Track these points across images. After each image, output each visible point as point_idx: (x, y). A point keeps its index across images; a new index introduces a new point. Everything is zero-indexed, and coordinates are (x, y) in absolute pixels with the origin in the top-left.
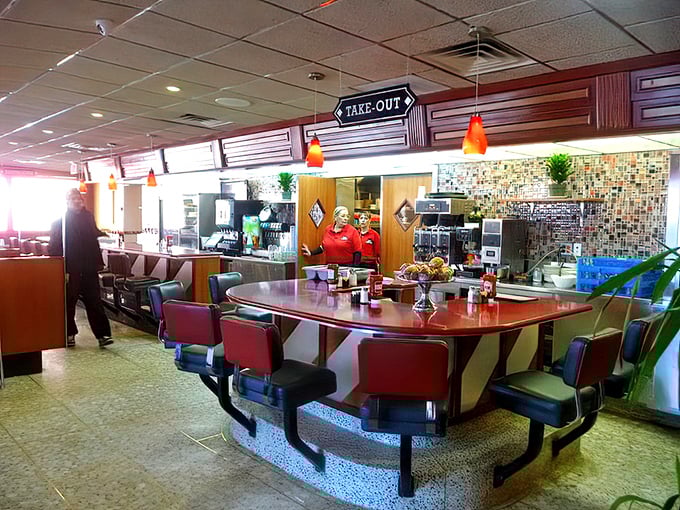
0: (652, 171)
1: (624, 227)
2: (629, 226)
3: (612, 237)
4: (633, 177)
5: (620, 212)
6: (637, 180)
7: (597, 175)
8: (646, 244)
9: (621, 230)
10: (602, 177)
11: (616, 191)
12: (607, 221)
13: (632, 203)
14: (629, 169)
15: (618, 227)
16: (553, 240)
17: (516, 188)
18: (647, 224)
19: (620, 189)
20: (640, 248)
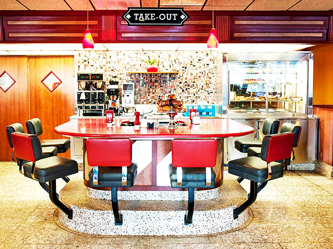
0: (199, 60)
1: (189, 86)
2: (191, 85)
3: (183, 91)
4: (191, 62)
5: (186, 78)
6: (193, 64)
7: (175, 61)
8: (199, 93)
9: (187, 87)
10: (177, 61)
11: (184, 69)
12: (181, 83)
13: (192, 74)
14: (189, 58)
15: (186, 85)
16: (154, 93)
17: (131, 66)
18: (198, 84)
19: (186, 68)
20: (196, 95)
